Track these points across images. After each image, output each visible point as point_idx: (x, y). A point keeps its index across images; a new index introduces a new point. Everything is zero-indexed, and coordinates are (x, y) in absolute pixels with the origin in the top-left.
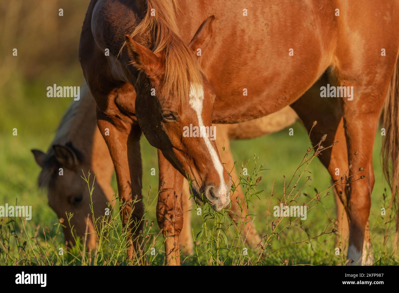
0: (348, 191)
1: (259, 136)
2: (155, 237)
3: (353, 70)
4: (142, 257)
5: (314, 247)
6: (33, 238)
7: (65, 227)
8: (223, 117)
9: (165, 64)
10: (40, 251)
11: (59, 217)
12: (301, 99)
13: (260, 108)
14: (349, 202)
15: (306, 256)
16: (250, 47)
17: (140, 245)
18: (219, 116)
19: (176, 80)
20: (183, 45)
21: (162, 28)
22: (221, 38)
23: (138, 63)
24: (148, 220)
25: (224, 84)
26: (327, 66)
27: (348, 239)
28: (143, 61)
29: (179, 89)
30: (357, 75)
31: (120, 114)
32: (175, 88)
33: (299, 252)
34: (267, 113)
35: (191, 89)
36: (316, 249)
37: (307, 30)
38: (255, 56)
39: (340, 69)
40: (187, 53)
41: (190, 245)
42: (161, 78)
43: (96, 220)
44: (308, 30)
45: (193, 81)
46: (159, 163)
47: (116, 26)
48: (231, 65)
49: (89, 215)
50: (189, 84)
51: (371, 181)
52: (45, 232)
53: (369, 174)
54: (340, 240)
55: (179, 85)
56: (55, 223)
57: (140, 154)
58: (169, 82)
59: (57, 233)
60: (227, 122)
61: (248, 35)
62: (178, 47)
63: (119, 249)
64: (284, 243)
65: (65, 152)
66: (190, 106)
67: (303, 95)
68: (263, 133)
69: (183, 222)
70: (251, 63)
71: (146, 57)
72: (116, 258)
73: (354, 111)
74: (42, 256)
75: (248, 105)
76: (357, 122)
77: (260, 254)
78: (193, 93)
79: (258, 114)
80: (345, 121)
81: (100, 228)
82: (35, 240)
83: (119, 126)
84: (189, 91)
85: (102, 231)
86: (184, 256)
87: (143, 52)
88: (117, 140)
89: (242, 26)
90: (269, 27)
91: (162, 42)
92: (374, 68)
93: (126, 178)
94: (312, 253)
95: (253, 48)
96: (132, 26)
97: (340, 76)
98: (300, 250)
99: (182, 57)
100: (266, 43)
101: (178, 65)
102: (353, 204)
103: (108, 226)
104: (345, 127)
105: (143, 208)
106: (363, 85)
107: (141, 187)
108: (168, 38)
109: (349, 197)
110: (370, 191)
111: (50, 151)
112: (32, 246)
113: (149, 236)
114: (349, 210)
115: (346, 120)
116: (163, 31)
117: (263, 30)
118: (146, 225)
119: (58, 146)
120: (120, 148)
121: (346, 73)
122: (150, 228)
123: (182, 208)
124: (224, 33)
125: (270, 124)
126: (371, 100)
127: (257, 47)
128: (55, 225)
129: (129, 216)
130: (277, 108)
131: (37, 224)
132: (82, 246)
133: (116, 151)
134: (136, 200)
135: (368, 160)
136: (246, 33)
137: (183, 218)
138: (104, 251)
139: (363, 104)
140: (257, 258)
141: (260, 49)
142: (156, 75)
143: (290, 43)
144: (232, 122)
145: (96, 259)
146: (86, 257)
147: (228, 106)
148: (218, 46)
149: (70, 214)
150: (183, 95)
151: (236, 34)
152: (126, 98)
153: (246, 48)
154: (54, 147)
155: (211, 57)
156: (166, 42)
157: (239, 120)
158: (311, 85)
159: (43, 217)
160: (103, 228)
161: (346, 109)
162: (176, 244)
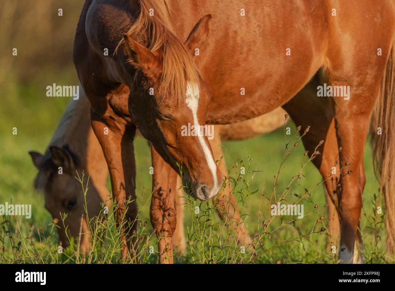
0: (340, 191)
1: (252, 137)
2: (148, 237)
3: (344, 71)
4: (136, 257)
5: (306, 247)
6: (28, 238)
7: (60, 227)
8: (216, 118)
9: (162, 63)
10: (34, 251)
11: (54, 217)
12: (292, 99)
13: (252, 109)
14: (340, 202)
15: (298, 256)
16: (242, 48)
17: (134, 246)
18: (212, 117)
19: (173, 79)
20: (179, 44)
21: (157, 27)
22: (214, 39)
23: (136, 61)
24: (142, 221)
25: (216, 84)
26: (319, 67)
27: (339, 239)
28: (141, 59)
29: (176, 88)
30: (348, 76)
31: (114, 115)
32: (172, 87)
33: (290, 252)
34: (259, 114)
35: (187, 88)
36: (308, 249)
37: (298, 31)
38: (247, 57)
39: (331, 70)
40: (184, 51)
41: (183, 244)
42: (158, 76)
43: (90, 220)
44: (300, 31)
45: (189, 80)
46: (152, 163)
47: (110, 26)
48: (224, 66)
49: (83, 215)
50: (186, 83)
51: (362, 181)
52: (39, 232)
53: (360, 175)
54: (331, 240)
55: (176, 84)
56: (49, 223)
57: (133, 155)
58: (166, 80)
59: (51, 233)
60: (220, 123)
61: (241, 37)
62: (174, 45)
63: (113, 249)
64: (277, 243)
65: (61, 154)
66: (186, 104)
67: (295, 96)
68: (256, 134)
69: (176, 222)
70: (243, 65)
71: (144, 55)
72: (110, 258)
73: (346, 112)
74: (36, 257)
75: (240, 105)
76: (348, 123)
77: (252, 254)
78: (189, 91)
79: (250, 115)
80: (336, 122)
81: (94, 228)
82: (29, 241)
83: (113, 127)
84: (186, 89)
85: (96, 232)
86: (177, 256)
87: (141, 50)
88: (111, 141)
89: (234, 27)
90: (261, 29)
91: (159, 40)
92: (364, 69)
93: (120, 179)
94: (304, 253)
95: (245, 49)
96: (128, 26)
97: (332, 77)
98: (292, 250)
99: (179, 55)
100: (258, 44)
101: (175, 64)
102: (344, 204)
103: (102, 226)
104: (337, 128)
105: (137, 209)
106: (354, 86)
107: (135, 188)
108: (164, 36)
109: (340, 198)
110: (361, 191)
111: (47, 152)
112: (26, 247)
113: (142, 236)
114: (340, 210)
115: (338, 121)
116: (158, 29)
117: (255, 32)
118: (139, 225)
119: (56, 148)
120: (113, 149)
121: (336, 74)
122: (144, 228)
123: (175, 208)
124: (217, 34)
125: (262, 124)
126: (362, 101)
127: (249, 49)
128: (49, 225)
129: (123, 217)
130: (269, 109)
131: (31, 225)
132: (76, 246)
133: (110, 152)
134: (130, 201)
135: (359, 160)
136: (239, 34)
137: (176, 218)
138: (98, 251)
139: (354, 105)
140: (250, 257)
141: (252, 50)
142: (153, 73)
143: (282, 44)
144: (225, 123)
145: (90, 259)
146: (80, 257)
147: (220, 106)
148: (210, 47)
149: (64, 214)
150: (180, 94)
151: (228, 35)
152: (121, 99)
153: (238, 49)
154: (52, 149)
155: (204, 58)
156: (163, 40)
157: (231, 121)
158: (303, 86)
159: (37, 218)
160: (97, 228)
161: (337, 109)
162: (169, 244)
